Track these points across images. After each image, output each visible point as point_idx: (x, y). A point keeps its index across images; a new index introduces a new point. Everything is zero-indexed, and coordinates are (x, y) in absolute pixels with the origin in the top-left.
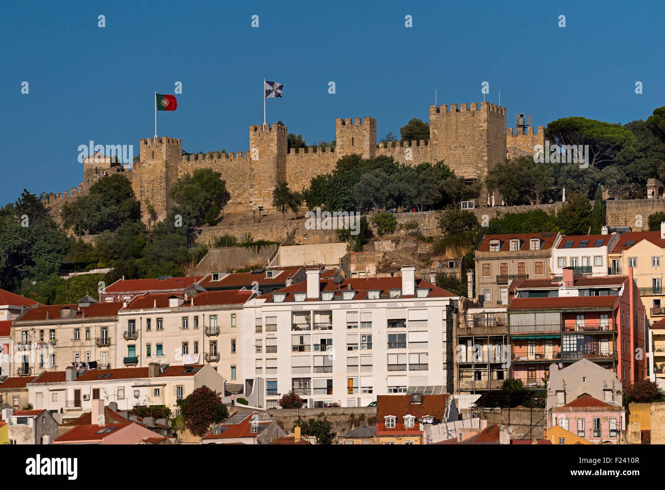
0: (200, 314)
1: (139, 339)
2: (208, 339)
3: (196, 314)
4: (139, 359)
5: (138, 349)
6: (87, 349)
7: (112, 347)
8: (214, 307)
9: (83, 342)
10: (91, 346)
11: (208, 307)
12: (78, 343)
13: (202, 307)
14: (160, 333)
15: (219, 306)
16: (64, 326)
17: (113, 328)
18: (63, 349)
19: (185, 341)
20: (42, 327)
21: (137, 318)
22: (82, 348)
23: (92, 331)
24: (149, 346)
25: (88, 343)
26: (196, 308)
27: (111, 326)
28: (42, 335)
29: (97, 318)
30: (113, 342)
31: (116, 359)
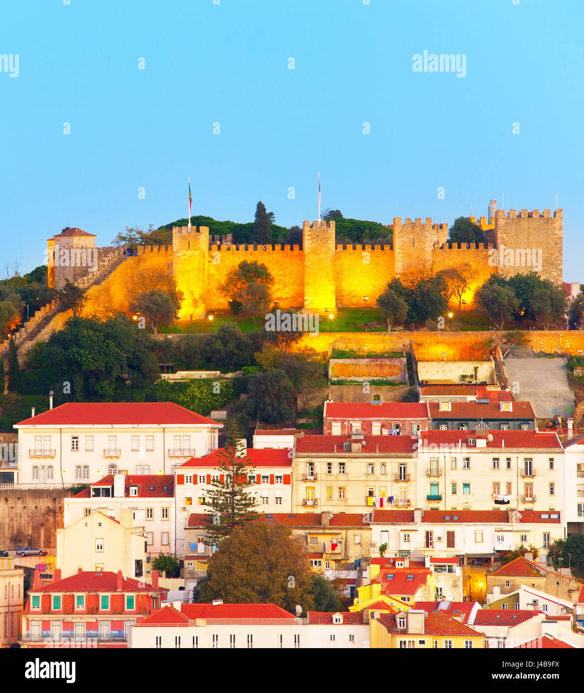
0: (513, 457)
1: (443, 476)
2: (522, 481)
3: (509, 456)
4: (443, 497)
5: (441, 487)
6: (382, 484)
7: (412, 483)
8: (529, 450)
9: (377, 477)
10: (387, 481)
11: (522, 449)
12: (371, 478)
13: (515, 450)
14: (467, 472)
15: (535, 450)
16: (355, 460)
17: (413, 465)
18: (354, 482)
19: (496, 481)
20: (329, 460)
21: (441, 457)
22: (377, 483)
23: (388, 466)
24: (454, 485)
25: (384, 478)
26: (509, 449)
27: (411, 462)
28: (330, 468)
29: (394, 454)
30: (412, 478)
31: (416, 495)
